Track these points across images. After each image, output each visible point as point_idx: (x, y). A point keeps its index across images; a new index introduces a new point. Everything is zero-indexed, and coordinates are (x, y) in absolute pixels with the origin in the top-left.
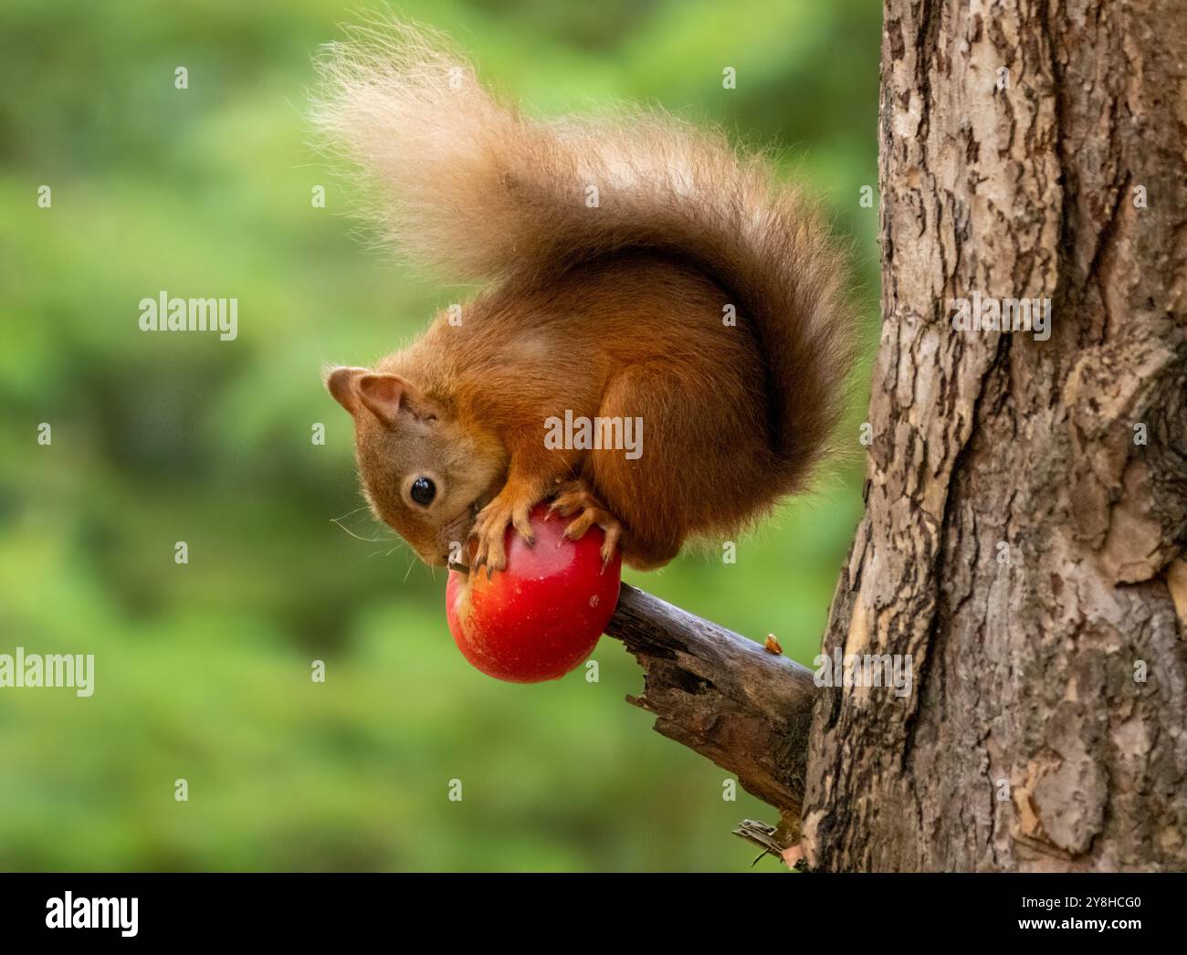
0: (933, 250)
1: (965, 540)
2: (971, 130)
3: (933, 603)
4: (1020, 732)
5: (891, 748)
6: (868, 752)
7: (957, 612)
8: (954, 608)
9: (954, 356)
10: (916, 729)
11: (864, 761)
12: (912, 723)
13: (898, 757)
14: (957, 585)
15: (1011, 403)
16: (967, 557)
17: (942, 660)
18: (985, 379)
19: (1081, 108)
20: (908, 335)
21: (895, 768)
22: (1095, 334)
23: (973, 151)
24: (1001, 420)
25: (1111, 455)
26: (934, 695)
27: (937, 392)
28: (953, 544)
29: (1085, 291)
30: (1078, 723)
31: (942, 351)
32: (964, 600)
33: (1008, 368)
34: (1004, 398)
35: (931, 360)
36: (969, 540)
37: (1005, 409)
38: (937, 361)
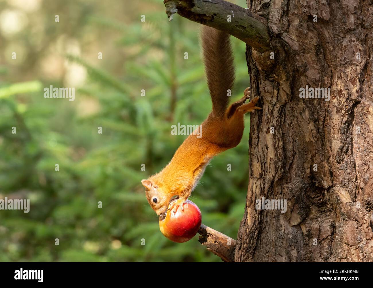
0: (259, 166)
1: (264, 217)
2: (267, 145)
3: (259, 228)
4: (274, 251)
5: (251, 254)
6: (246, 254)
7: (263, 230)
8: (263, 229)
9: (263, 185)
10: (255, 251)
11: (246, 256)
12: (255, 249)
13: (252, 255)
14: (263, 225)
15: (273, 193)
16: (265, 221)
17: (260, 238)
18: (269, 188)
19: (287, 141)
20: (255, 181)
21: (251, 257)
22: (289, 181)
23: (267, 148)
24: (271, 196)
25: (291, 203)
26: (259, 245)
27: (260, 191)
28: (262, 218)
29: (287, 174)
30: (285, 250)
31: (261, 184)
32: (265, 228)
33: (273, 187)
34: (272, 193)
35: (259, 185)
36: (265, 217)
37: (272, 194)
38: (260, 186)
